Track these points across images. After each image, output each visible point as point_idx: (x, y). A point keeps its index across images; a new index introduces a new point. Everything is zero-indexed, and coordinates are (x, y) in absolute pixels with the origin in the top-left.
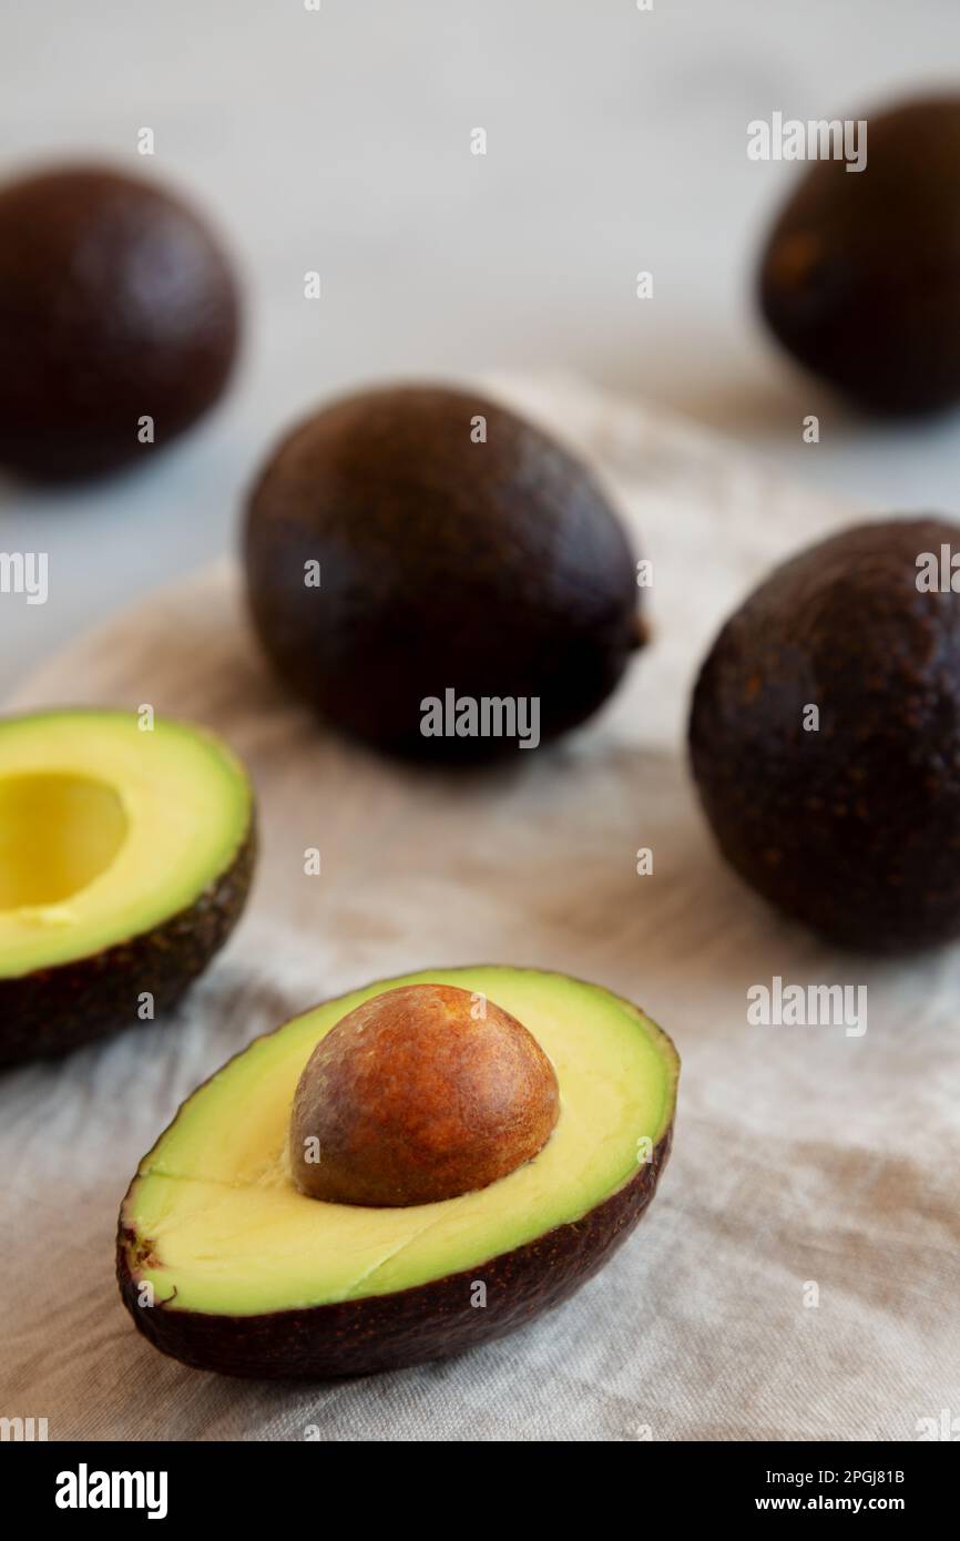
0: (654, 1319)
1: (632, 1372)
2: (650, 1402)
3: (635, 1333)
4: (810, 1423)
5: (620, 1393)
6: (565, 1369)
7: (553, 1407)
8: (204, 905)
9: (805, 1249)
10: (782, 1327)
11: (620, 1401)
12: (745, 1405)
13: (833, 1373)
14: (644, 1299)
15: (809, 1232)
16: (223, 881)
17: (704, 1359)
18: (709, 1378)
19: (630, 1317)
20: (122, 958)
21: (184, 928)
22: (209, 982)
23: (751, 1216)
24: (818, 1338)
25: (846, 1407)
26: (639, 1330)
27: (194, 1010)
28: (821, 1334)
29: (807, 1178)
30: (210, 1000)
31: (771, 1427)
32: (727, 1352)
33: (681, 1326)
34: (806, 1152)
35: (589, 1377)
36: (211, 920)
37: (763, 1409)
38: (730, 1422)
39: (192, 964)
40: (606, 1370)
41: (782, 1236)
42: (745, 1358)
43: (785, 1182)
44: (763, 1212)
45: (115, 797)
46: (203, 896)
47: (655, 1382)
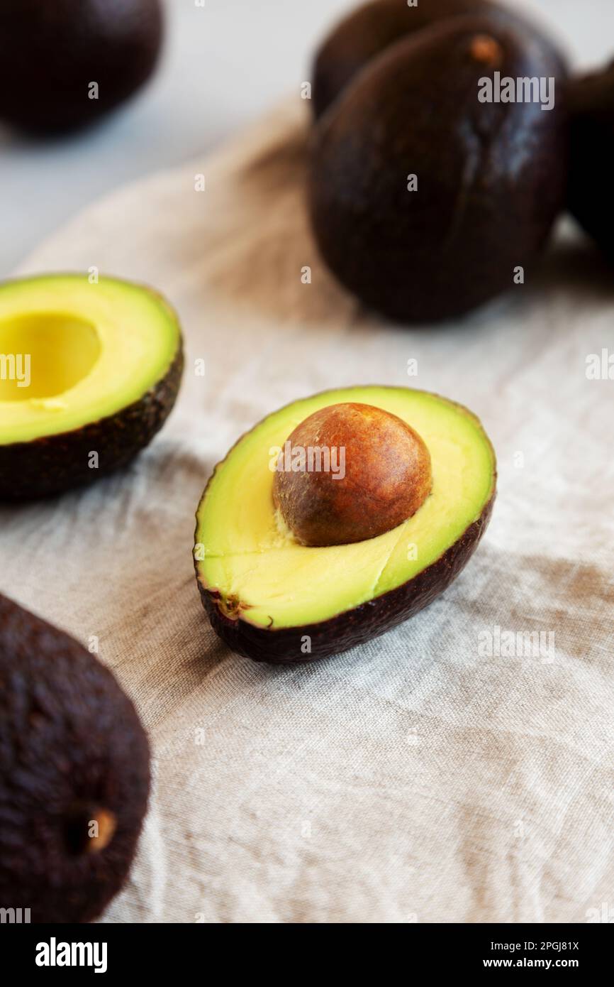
0: (432, 664)
1: (417, 694)
2: (429, 714)
3: (421, 672)
4: (531, 728)
5: (410, 708)
6: (376, 691)
7: (367, 714)
8: (148, 400)
9: (528, 621)
10: (513, 669)
11: (410, 712)
12: (490, 717)
13: (546, 697)
14: (426, 652)
15: (531, 611)
16: (161, 385)
17: (464, 688)
18: (467, 700)
19: (416, 662)
20: (95, 432)
21: (135, 414)
22: (151, 451)
23: (494, 602)
24: (536, 675)
25: (554, 719)
26: (423, 670)
27: (141, 468)
28: (538, 673)
29: (530, 578)
30: (151, 462)
31: (506, 730)
32: (479, 684)
33: (449, 668)
34: (530, 562)
35: (391, 697)
36: (153, 409)
37: (501, 719)
38: (480, 727)
39: (141, 438)
40: (401, 693)
41: (514, 613)
42: (491, 688)
43: (516, 581)
44: (502, 599)
45: (94, 331)
46: (148, 395)
47: (432, 701)
